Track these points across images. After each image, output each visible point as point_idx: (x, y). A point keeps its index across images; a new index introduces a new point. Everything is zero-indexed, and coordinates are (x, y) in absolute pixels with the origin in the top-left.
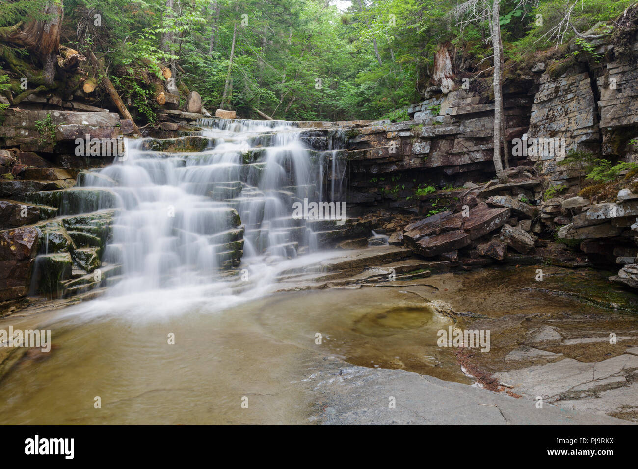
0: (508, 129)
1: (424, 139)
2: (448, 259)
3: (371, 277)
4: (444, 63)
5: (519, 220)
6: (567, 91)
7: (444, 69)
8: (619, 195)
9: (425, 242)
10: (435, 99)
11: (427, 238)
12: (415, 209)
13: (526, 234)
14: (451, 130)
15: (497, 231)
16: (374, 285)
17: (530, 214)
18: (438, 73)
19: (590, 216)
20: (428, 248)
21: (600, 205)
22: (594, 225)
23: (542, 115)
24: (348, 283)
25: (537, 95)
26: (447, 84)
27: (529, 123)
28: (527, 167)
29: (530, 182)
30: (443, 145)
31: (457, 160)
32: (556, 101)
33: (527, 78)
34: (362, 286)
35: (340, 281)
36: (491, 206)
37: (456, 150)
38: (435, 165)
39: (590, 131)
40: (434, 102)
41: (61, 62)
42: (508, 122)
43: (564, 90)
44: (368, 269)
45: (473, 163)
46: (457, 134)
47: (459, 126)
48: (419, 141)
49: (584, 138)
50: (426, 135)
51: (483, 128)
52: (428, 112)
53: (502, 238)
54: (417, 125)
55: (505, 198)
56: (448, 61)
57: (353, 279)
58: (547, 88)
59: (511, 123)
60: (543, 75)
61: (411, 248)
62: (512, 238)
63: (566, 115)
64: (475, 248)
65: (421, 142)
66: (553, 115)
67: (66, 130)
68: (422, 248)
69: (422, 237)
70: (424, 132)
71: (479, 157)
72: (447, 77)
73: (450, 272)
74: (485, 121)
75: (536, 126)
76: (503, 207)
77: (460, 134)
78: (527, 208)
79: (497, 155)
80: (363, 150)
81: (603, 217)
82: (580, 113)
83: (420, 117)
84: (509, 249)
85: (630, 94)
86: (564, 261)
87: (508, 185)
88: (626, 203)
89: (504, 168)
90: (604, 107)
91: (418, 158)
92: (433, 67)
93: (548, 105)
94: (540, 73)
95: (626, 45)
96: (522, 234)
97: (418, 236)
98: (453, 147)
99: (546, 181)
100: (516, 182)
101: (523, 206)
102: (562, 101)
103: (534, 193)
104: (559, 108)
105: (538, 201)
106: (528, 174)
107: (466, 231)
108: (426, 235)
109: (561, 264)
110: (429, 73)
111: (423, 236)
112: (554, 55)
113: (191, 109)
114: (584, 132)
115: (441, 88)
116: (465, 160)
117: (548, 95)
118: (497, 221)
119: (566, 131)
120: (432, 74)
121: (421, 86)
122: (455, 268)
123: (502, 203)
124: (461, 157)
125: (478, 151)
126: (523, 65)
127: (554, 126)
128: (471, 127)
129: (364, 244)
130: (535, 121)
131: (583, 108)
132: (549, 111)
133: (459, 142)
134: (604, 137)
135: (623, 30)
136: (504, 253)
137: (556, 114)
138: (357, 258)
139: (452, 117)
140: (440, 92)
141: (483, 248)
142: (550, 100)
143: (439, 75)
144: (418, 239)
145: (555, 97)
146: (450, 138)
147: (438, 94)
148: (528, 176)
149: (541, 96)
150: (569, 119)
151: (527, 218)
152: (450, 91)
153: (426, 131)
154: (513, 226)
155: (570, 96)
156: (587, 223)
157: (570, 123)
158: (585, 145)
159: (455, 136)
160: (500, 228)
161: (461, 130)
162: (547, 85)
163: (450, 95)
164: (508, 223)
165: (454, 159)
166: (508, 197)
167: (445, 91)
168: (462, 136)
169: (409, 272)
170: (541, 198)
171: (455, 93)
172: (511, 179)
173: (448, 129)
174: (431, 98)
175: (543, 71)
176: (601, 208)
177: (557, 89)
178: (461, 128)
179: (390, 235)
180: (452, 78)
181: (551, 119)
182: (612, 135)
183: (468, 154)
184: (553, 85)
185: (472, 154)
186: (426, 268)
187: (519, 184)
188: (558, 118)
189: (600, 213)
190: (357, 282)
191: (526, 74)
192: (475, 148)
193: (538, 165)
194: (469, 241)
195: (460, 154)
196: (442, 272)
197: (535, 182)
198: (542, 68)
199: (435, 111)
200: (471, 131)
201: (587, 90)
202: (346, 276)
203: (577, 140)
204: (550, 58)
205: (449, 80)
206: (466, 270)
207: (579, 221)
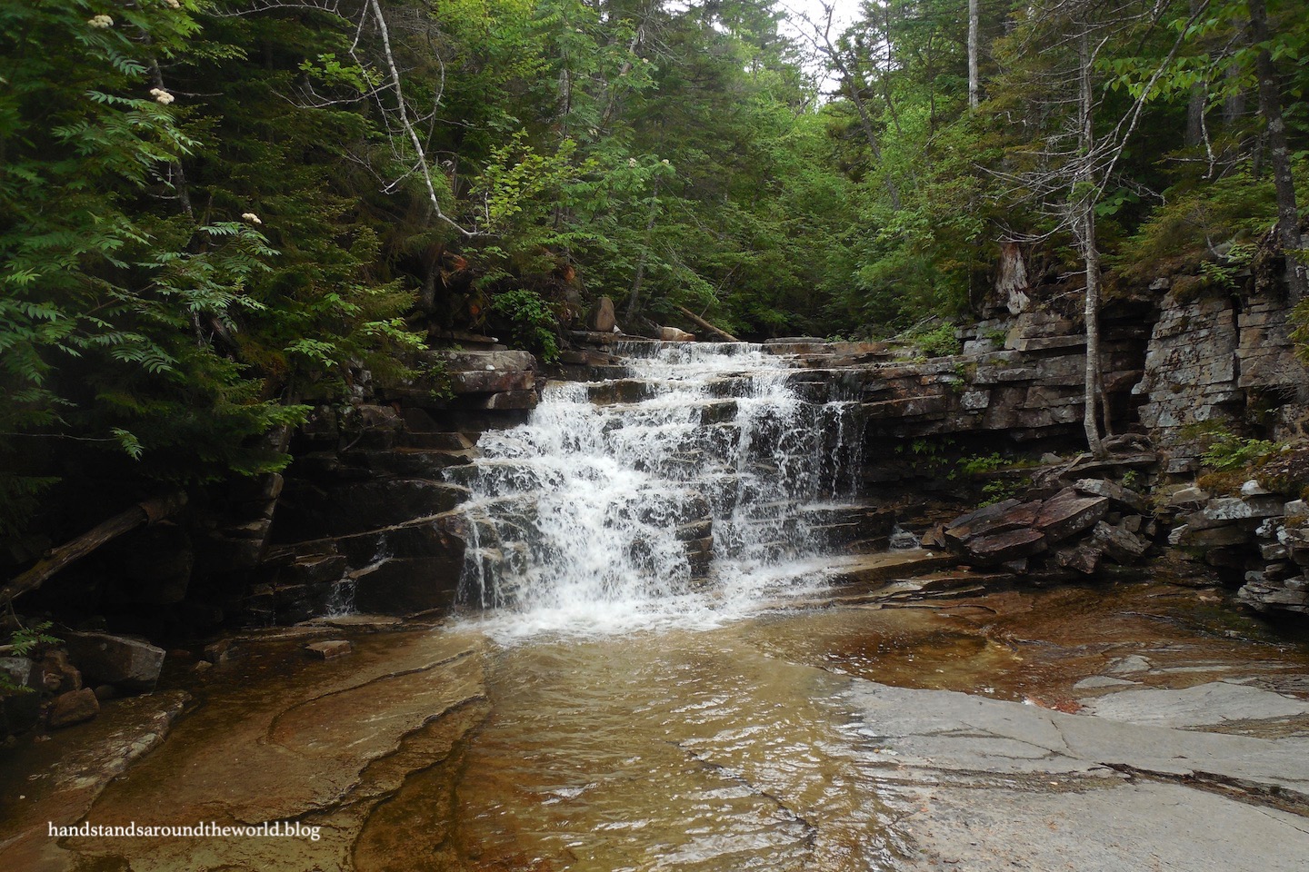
0: (1114, 374)
1: (979, 386)
2: (1011, 570)
3: (897, 593)
4: (1015, 267)
5: (1122, 516)
6: (1200, 326)
7: (1013, 275)
8: (1243, 489)
9: (977, 547)
10: (998, 321)
11: (982, 539)
12: (964, 495)
13: (1133, 536)
14: (1023, 372)
15: (1087, 532)
16: (901, 604)
17: (1139, 507)
18: (1004, 281)
19: (1208, 514)
20: (981, 554)
21: (1221, 500)
22: (1217, 527)
23: (1163, 358)
24: (863, 601)
25: (1157, 327)
26: (1018, 301)
27: (1143, 367)
28: (1138, 436)
29: (1140, 459)
30: (1009, 395)
31: (1032, 419)
32: (1183, 339)
33: (1142, 299)
34: (884, 607)
35: (851, 598)
36: (1081, 493)
37: (1027, 405)
38: (997, 427)
39: (1228, 389)
40: (998, 327)
41: (445, 275)
42: (1113, 363)
43: (1196, 324)
44: (892, 583)
45: (1057, 425)
46: (1032, 380)
47: (1035, 367)
48: (971, 389)
49: (1221, 398)
50: (983, 380)
51: (1074, 371)
52: (987, 341)
53: (1094, 541)
54: (969, 364)
55: (1101, 482)
56: (1020, 265)
57: (871, 595)
58: (1172, 316)
59: (1119, 364)
60: (1166, 296)
61: (956, 553)
62: (1109, 543)
63: (1198, 361)
64: (1053, 556)
65: (974, 392)
66: (1179, 360)
67: (468, 379)
68: (974, 553)
69: (973, 537)
70: (980, 376)
71: (1066, 415)
72: (1017, 290)
73: (1014, 589)
74: (1075, 359)
75: (1153, 374)
76: (1097, 495)
77: (1037, 380)
78: (1133, 497)
79: (1089, 418)
80: (884, 403)
81: (1225, 517)
82: (1217, 361)
83: (974, 349)
84: (1103, 558)
85: (1279, 343)
86: (1183, 577)
87: (1107, 463)
88: (1253, 499)
89: (1102, 434)
90: (1244, 359)
91: (970, 415)
92: (996, 271)
93: (1172, 343)
94: (1162, 292)
95: (1271, 276)
96: (1124, 536)
97: (967, 536)
98: (1025, 399)
99: (1165, 459)
100: (1118, 459)
101: (1127, 495)
102: (1191, 339)
103: (1148, 475)
104: (1187, 350)
105: (1153, 489)
106: (1139, 446)
107: (1041, 529)
108: (979, 535)
109: (1180, 582)
110: (989, 281)
111: (976, 536)
112: (1183, 267)
113: (599, 327)
114: (1222, 389)
115: (1008, 305)
116: (1044, 420)
117: (1172, 328)
118: (1088, 517)
119: (1196, 386)
120: (994, 282)
121: (977, 298)
122: (1022, 584)
123: (1096, 491)
124: (1037, 415)
125: (1065, 406)
126: (1137, 278)
127: (1180, 377)
128: (1054, 369)
129: (883, 546)
130: (1153, 366)
131: (1220, 352)
132: (1173, 353)
133: (1034, 392)
134: (1249, 398)
135: (1267, 255)
136: (1096, 564)
137: (1182, 358)
138: (877, 566)
139: (1023, 353)
140: (1007, 310)
141: (1064, 556)
142: (1174, 336)
143: (1005, 285)
144: (968, 541)
145: (1182, 333)
146: (1022, 385)
147: (1002, 313)
148: (1139, 451)
149: (1163, 327)
150: (1201, 367)
151: (1133, 512)
152: (1022, 312)
153: (984, 375)
154: (1112, 524)
155: (1204, 333)
156: (1206, 524)
157: (1202, 374)
158: (1222, 408)
159: (1029, 382)
160: (1093, 527)
161: (1039, 373)
162: (1171, 312)
163: (1023, 317)
164: (1104, 519)
165: (1027, 418)
166: (1105, 481)
167: (1014, 310)
168: (1039, 383)
169: (951, 589)
170: (1156, 484)
171: (1031, 315)
172: (1112, 455)
173: (1018, 371)
174: (992, 318)
175: (1167, 290)
176: (1222, 505)
177: (1185, 321)
178: (1039, 371)
179: (923, 533)
180: (1025, 291)
181: (1175, 364)
182: (1259, 397)
183: (1049, 411)
184: (1180, 314)
185: (1056, 410)
186: (979, 582)
187: (1126, 461)
188: (1185, 365)
189: (1220, 511)
190: (876, 600)
191: (1140, 293)
192: (1061, 401)
193: (1156, 433)
194: (1044, 545)
195: (1036, 411)
196: (1003, 590)
197: (1147, 459)
198: (1165, 287)
199: (998, 343)
200: (1054, 375)
201: (1227, 326)
202: (860, 592)
203: (1212, 400)
204: (1177, 272)
205: (1021, 294)
206: (1039, 587)
207: (1195, 521)
